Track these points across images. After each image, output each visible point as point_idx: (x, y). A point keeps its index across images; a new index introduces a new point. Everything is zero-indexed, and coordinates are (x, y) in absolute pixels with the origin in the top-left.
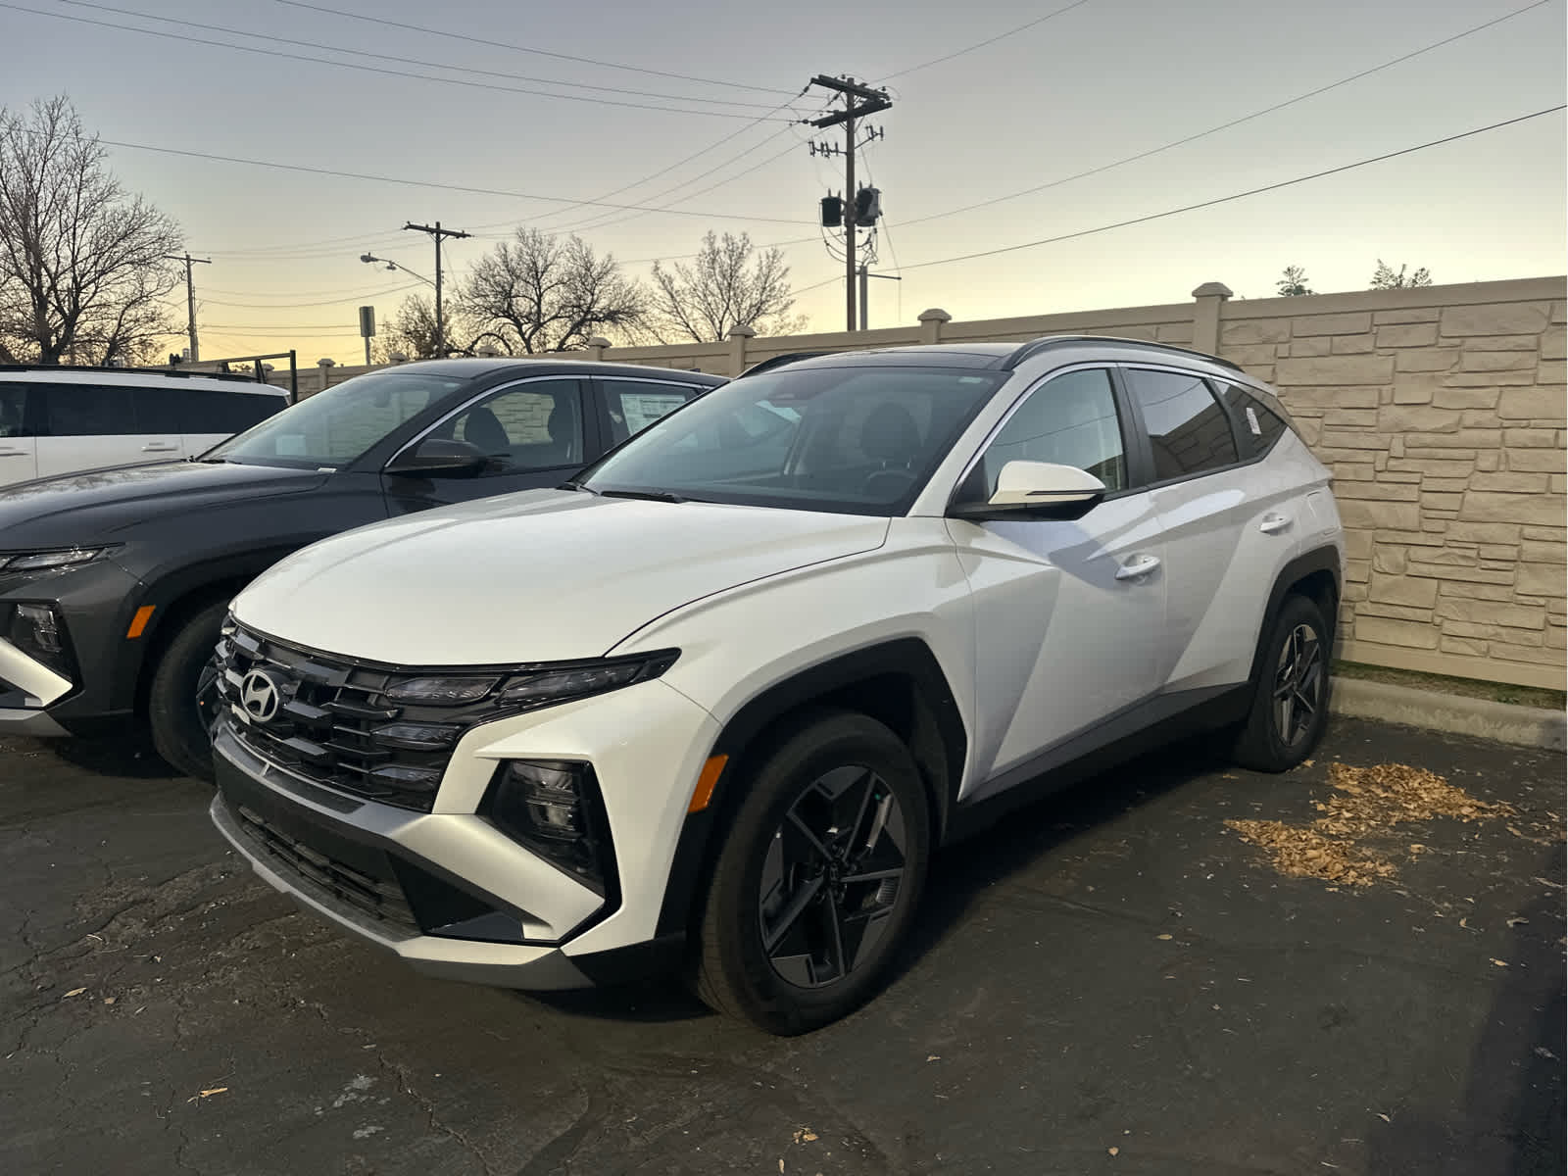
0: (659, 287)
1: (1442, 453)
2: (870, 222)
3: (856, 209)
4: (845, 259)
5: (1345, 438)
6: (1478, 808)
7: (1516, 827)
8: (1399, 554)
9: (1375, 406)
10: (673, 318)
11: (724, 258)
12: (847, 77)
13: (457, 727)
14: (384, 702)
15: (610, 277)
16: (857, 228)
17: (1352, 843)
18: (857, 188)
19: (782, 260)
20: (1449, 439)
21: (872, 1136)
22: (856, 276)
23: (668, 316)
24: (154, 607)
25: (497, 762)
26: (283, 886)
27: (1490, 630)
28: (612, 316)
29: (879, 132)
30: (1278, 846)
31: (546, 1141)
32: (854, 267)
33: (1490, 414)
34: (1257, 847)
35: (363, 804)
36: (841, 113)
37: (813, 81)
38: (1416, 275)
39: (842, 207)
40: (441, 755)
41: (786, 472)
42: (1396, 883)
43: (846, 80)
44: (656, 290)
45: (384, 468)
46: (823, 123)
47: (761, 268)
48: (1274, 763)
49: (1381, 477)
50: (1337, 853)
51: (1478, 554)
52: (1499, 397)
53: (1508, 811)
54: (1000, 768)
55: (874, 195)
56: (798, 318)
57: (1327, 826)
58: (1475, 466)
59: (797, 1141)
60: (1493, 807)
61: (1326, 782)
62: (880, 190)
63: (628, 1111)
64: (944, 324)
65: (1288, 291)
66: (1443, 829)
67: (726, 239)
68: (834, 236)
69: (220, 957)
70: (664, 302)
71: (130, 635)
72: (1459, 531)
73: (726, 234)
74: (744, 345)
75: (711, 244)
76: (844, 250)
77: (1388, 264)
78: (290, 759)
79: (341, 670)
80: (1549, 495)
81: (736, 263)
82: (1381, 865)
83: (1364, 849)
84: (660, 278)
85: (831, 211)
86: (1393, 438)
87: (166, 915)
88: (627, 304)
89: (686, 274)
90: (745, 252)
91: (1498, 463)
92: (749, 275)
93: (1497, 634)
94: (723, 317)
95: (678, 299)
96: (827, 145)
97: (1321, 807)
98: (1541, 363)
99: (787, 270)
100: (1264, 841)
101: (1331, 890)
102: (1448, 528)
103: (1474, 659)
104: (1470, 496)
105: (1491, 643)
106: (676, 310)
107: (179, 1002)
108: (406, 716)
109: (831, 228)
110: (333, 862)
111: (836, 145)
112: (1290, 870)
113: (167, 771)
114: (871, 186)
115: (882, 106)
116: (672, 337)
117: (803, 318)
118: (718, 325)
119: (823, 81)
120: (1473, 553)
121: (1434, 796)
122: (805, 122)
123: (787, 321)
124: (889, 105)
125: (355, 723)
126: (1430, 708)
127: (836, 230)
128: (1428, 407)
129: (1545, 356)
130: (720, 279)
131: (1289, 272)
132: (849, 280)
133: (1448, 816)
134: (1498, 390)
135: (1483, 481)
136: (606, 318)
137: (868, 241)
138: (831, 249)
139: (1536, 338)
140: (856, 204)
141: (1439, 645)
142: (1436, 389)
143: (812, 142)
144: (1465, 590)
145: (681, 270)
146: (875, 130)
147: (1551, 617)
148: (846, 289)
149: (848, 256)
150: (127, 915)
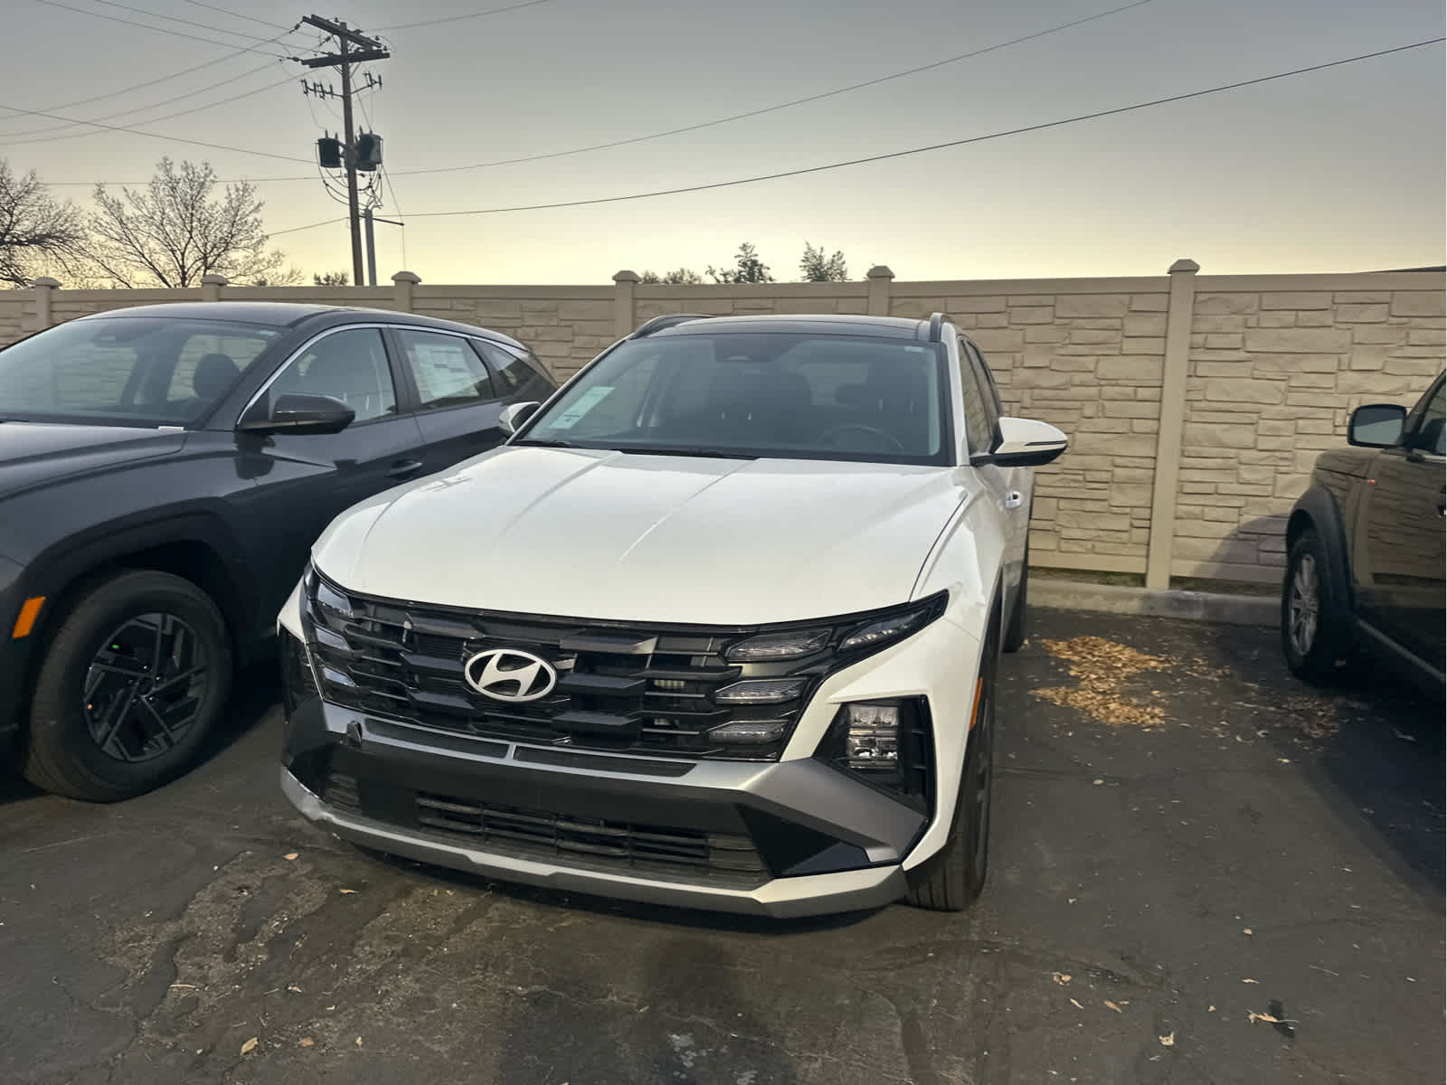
0: (105, 212)
1: (1058, 404)
3: (356, 152)
4: (347, 201)
6: (1157, 661)
7: (1188, 670)
9: (1010, 368)
10: (122, 246)
11: (184, 186)
12: (340, 21)
15: (33, 197)
16: (358, 172)
17: (1120, 695)
18: (357, 133)
19: (253, 194)
20: (1062, 393)
21: (1100, 965)
22: (359, 221)
23: (117, 244)
25: (839, 705)
27: (1094, 533)
28: (39, 240)
29: (377, 80)
30: (1083, 705)
32: (357, 209)
33: (1090, 376)
34: (1071, 707)
35: (695, 764)
36: (336, 55)
37: (305, 19)
38: (833, 257)
39: (341, 150)
42: (1175, 719)
43: (338, 24)
44: (100, 214)
45: (237, 425)
46: (315, 63)
47: (230, 201)
51: (1085, 478)
52: (1097, 363)
53: (1174, 661)
55: (376, 141)
56: (273, 255)
57: (1092, 686)
58: (1082, 413)
59: (1062, 983)
60: (1164, 659)
61: (1052, 655)
62: (382, 136)
64: (634, 283)
65: (744, 263)
66: (1153, 677)
67: (185, 167)
68: (334, 178)
69: (364, 970)
70: (112, 229)
71: (16, 636)
72: (1072, 462)
73: (185, 162)
75: (167, 171)
76: (346, 192)
77: (814, 248)
79: (644, 638)
81: (199, 193)
82: (1152, 708)
83: (1132, 699)
84: (105, 202)
85: (328, 152)
86: (1023, 393)
87: (235, 945)
88: (58, 228)
89: (138, 202)
90: (207, 183)
91: (1098, 411)
92: (218, 208)
93: (1099, 536)
94: (185, 248)
95: (130, 226)
96: (321, 86)
97: (1072, 673)
98: (1125, 339)
99: (260, 204)
101: (1147, 730)
102: (1063, 459)
103: (1083, 555)
104: (1078, 436)
105: (1096, 544)
106: (128, 239)
109: (328, 169)
111: (331, 87)
112: (1110, 720)
115: (379, 55)
116: (122, 266)
117: (278, 256)
118: (180, 257)
119: (316, 21)
120: (1080, 478)
121: (1125, 656)
122: (296, 59)
123: (261, 256)
124: (387, 56)
126: (1066, 594)
127: (335, 171)
128: (1047, 369)
129: (1127, 334)
130: (181, 208)
131: (744, 247)
132: (352, 222)
133: (1146, 669)
134: (1095, 358)
135: (1085, 426)
136: (30, 242)
137: (370, 186)
138: (330, 190)
139: (1119, 320)
140: (356, 148)
141: (1059, 546)
142: (1054, 357)
143: (304, 81)
144: (1076, 505)
145: (130, 195)
146: (373, 78)
147: (1134, 521)
148: (350, 230)
149: (350, 199)
150: (188, 956)
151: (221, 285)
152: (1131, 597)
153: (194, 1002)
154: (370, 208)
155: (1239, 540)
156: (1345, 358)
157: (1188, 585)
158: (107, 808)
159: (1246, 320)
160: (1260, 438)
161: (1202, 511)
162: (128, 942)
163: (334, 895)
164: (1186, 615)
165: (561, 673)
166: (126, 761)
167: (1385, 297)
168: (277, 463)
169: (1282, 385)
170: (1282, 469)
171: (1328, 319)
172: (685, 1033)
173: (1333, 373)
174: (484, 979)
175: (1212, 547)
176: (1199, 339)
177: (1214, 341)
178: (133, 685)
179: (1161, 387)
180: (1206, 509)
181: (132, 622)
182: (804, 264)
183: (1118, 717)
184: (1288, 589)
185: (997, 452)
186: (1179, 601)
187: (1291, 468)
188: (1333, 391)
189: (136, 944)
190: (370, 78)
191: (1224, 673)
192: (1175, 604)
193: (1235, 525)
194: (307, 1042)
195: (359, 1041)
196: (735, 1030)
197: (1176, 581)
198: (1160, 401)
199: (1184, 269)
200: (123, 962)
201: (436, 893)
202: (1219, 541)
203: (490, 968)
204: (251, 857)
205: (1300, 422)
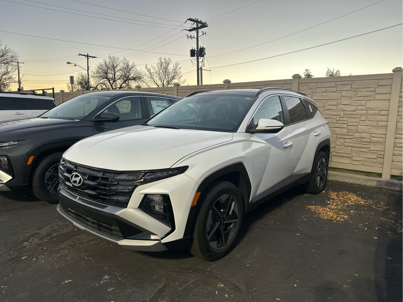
0: (147, 71)
1: (352, 116)
2: (203, 56)
3: (199, 52)
4: (196, 65)
5: (330, 113)
6: (365, 202)
7: (374, 206)
8: (342, 141)
9: (337, 105)
10: (151, 79)
11: (164, 64)
12: (197, 19)
13: (134, 186)
14: (113, 180)
15: (133, 69)
16: (199, 57)
17: (337, 210)
18: (199, 47)
19: (179, 65)
20: (354, 113)
21: (237, 284)
22: (199, 70)
23: (150, 79)
24: (34, 157)
25: (144, 195)
26: (83, 228)
27: (364, 159)
28: (134, 79)
29: (205, 33)
30: (320, 212)
31: (157, 289)
32: (199, 67)
33: (364, 107)
34: (315, 212)
35: (107, 206)
36: (195, 28)
37: (188, 19)
38: (337, 72)
39: (196, 52)
40: (130, 193)
41: (196, 121)
42: (349, 220)
43: (196, 20)
44: (146, 72)
45: (92, 120)
46: (190, 30)
47: (174, 67)
48: (316, 192)
49: (338, 122)
50: (334, 213)
51: (361, 140)
52: (366, 102)
53: (372, 202)
54: (258, 194)
55: (204, 49)
56: (184, 80)
57: (331, 207)
58: (360, 119)
59: (219, 287)
60: (368, 201)
61: (328, 196)
62: (205, 48)
63: (176, 281)
64: (229, 83)
65: (306, 75)
66: (357, 207)
67: (165, 59)
69: (61, 247)
70: (148, 75)
71: (27, 164)
72: (357, 135)
73: (165, 58)
74: (177, 88)
75: (161, 61)
76: (196, 63)
77: (330, 70)
78: (85, 195)
79: (101, 172)
80: (378, 126)
81: (167, 66)
82: (345, 216)
83: (340, 212)
84: (147, 69)
85: (193, 53)
86: (341, 112)
87: (44, 237)
88: (138, 76)
89: (154, 68)
90: (170, 63)
91: (366, 119)
92: (171, 69)
93: (366, 160)
94: (164, 80)
95: (152, 75)
96: (191, 36)
97: (328, 202)
98: (376, 95)
99: (181, 68)
100: (317, 210)
101: (334, 222)
102: (354, 134)
103: (359, 166)
104: (359, 127)
105: (364, 162)
106: (152, 78)
107: (53, 259)
108: (119, 184)
109: (193, 57)
110: (98, 221)
111: (194, 36)
112: (324, 217)
113: (36, 199)
114: (203, 47)
115: (205, 26)
116: (150, 84)
117: (185, 80)
118: (163, 82)
119: (190, 20)
121: (354, 199)
122: (186, 30)
123: (181, 81)
124: (207, 26)
125: (105, 185)
127: (194, 58)
128: (349, 105)
129: (377, 93)
130: (163, 70)
131: (306, 70)
132: (197, 71)
133: (358, 204)
134: (365, 101)
135: (362, 123)
136: (133, 79)
137: (202, 61)
138: (193, 63)
139: (374, 89)
140: (199, 51)
141: (352, 162)
142: (351, 101)
143: (188, 35)
144: (358, 149)
145: (153, 67)
146: (204, 32)
147: (378, 156)
148: (197, 73)
149: (197, 65)
150: (33, 237)
151: (139, 88)
152: (373, 181)
153: (25, 247)
154: (202, 67)
165: (84, 180)
179: (389, 110)
182: (327, 74)
183: (328, 217)
185: (256, 129)
186: (391, 183)
189: (27, 233)
194: (35, 259)
195: (43, 261)
197: (393, 177)
198: (388, 115)
199: (398, 70)
200: (22, 236)
203: (85, 252)
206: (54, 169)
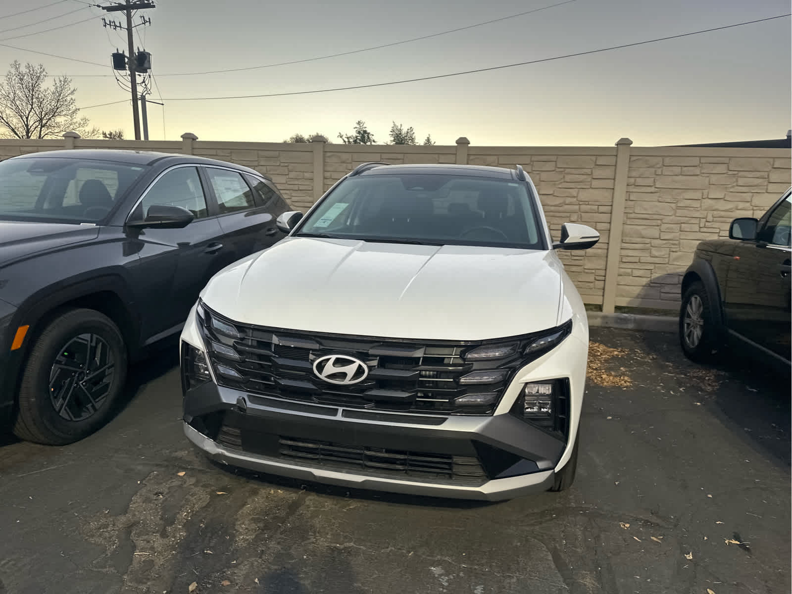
1: (558, 214)
3: (136, 62)
4: (131, 90)
16: (137, 73)
18: (136, 51)
19: (70, 84)
20: (561, 209)
22: (138, 102)
24: (27, 326)
25: (523, 384)
29: (148, 21)
32: (136, 95)
33: (575, 199)
35: (447, 418)
36: (123, 5)
39: (126, 60)
46: (110, 9)
47: (56, 87)
51: (571, 254)
52: (578, 193)
55: (147, 55)
56: (82, 120)
58: (570, 219)
59: (626, 528)
62: (151, 53)
64: (326, 143)
65: (359, 132)
67: (28, 67)
68: (122, 76)
71: (13, 348)
73: (28, 64)
75: (17, 69)
76: (129, 84)
77: (397, 124)
81: (36, 83)
83: (612, 372)
85: (119, 61)
87: (164, 527)
90: (42, 77)
91: (578, 218)
92: (49, 91)
94: (29, 114)
96: (114, 22)
98: (593, 180)
99: (74, 90)
101: (625, 389)
109: (119, 71)
111: (120, 23)
115: (149, 6)
117: (85, 121)
118: (25, 120)
120: (569, 254)
122: (99, 6)
123: (75, 121)
124: (154, 6)
127: (123, 72)
128: (552, 195)
129: (594, 177)
130: (26, 91)
131: (359, 123)
132: (133, 102)
133: (613, 356)
134: (577, 190)
137: (144, 82)
138: (120, 83)
139: (590, 170)
140: (136, 59)
142: (555, 189)
143: (104, 19)
147: (596, 277)
148: (132, 107)
149: (133, 89)
150: (139, 535)
151: (75, 138)
152: (596, 317)
153: (150, 563)
155: (651, 287)
156: (705, 192)
157: (623, 310)
158: (62, 449)
159: (655, 171)
160: (662, 233)
161: (632, 272)
162: (100, 528)
163: (213, 496)
164: (625, 327)
165: (370, 368)
166: (72, 420)
167: (726, 160)
168: (146, 244)
169: (673, 205)
170: (674, 250)
171: (697, 171)
172: (437, 566)
173: (699, 200)
174: (316, 541)
175: (637, 290)
176: (632, 180)
177: (640, 181)
178: (75, 376)
179: (612, 205)
180: (634, 271)
181: (75, 339)
182: (391, 133)
183: (608, 382)
184: (683, 314)
185: (565, 242)
186: (621, 319)
187: (678, 249)
188: (698, 209)
189: (105, 530)
190: (144, 18)
191: (653, 357)
192: (619, 321)
193: (649, 279)
194: (226, 583)
195: (256, 580)
196: (464, 563)
197: (618, 308)
198: (611, 213)
199: (624, 143)
200: (100, 540)
201: (272, 492)
202: (641, 287)
203: (317, 535)
204: (157, 475)
205: (683, 225)
206: (66, 354)
